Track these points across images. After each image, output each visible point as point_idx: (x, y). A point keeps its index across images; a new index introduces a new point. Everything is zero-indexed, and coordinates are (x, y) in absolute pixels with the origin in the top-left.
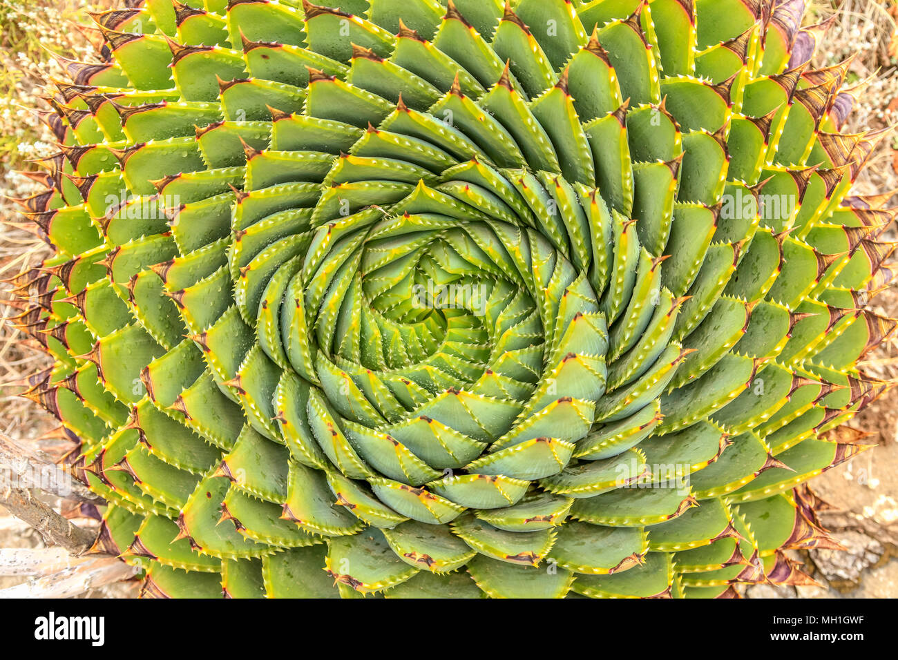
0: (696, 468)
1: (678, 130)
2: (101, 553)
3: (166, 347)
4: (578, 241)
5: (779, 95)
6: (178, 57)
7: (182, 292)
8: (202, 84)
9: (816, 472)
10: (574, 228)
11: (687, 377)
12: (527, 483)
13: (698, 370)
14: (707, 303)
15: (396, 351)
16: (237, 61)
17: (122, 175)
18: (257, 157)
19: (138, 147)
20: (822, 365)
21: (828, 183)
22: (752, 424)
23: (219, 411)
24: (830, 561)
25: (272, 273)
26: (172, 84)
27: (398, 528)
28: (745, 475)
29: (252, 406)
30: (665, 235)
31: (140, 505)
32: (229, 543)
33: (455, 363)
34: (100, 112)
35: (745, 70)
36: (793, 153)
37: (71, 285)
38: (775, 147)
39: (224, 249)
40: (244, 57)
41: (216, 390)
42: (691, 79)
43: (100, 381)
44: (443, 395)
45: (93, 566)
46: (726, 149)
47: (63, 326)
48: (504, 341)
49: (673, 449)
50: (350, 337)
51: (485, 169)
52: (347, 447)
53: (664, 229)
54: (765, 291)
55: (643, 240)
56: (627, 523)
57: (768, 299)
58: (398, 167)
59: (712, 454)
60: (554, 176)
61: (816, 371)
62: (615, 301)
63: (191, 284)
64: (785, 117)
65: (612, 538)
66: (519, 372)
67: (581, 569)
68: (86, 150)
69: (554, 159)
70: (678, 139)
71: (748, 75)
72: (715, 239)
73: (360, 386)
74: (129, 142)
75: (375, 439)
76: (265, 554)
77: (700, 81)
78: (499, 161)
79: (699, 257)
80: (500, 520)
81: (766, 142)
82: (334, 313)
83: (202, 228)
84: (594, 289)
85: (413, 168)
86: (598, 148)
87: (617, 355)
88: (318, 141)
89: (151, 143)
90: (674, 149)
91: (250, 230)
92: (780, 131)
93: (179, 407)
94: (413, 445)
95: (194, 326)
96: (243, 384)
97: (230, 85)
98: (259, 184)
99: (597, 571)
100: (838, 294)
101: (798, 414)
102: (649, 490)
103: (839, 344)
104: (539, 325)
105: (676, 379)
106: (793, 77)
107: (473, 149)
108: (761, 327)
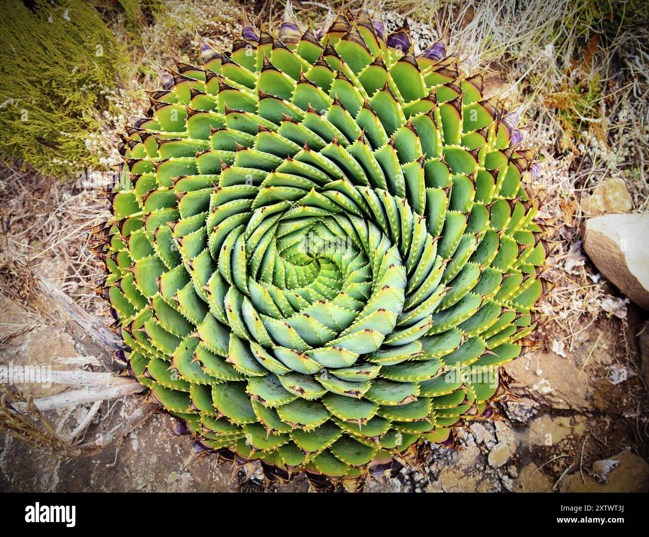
0: (448, 352)
1: (450, 172)
2: (127, 377)
3: (169, 268)
4: (394, 227)
5: (503, 160)
6: (190, 116)
7: (182, 238)
8: (200, 130)
9: (509, 360)
10: (393, 219)
11: (447, 304)
12: (358, 356)
13: (453, 301)
14: (460, 265)
15: (292, 280)
16: (220, 120)
17: (155, 175)
18: (227, 169)
19: (165, 160)
20: (517, 304)
21: (526, 208)
22: (479, 332)
23: (195, 304)
24: (513, 412)
25: (229, 233)
26: (185, 130)
27: (287, 375)
28: (473, 358)
29: (213, 302)
30: (441, 227)
31: (150, 351)
32: (195, 374)
33: (323, 289)
34: (146, 142)
35: (486, 145)
36: (509, 191)
37: (123, 232)
38: (500, 187)
39: (205, 218)
40: (225, 117)
41: (195, 293)
42: (459, 147)
43: (134, 283)
44: (316, 304)
45: (122, 384)
46: (474, 184)
47: (116, 253)
48: (351, 277)
49: (437, 343)
50: (268, 270)
51: (347, 185)
52: (263, 328)
53: (440, 224)
54: (490, 261)
55: (429, 229)
56: (410, 380)
57: (491, 266)
58: (301, 180)
59: (456, 345)
60: (384, 191)
61: (514, 307)
62: (412, 260)
63: (187, 234)
64: (506, 172)
65: (400, 388)
66: (358, 296)
67: (383, 403)
68: (137, 161)
69: (384, 183)
70: (451, 177)
71: (488, 148)
72: (466, 231)
73: (272, 296)
74: (160, 158)
75: (278, 325)
76: (214, 383)
77: (463, 148)
78: (355, 181)
79: (457, 240)
80: (341, 374)
81: (495, 183)
82: (261, 256)
83: (194, 206)
84: (401, 253)
85: (309, 182)
86: (408, 178)
87: (411, 290)
88: (260, 163)
89: (172, 159)
90: (447, 182)
91: (221, 208)
92: (503, 179)
93: (176, 299)
94: (298, 330)
95: (186, 257)
96: (210, 289)
97: (217, 131)
98: (227, 184)
99: (392, 404)
100: (528, 267)
101: (503, 328)
102: (422, 362)
103: (527, 294)
104: (370, 271)
105: (441, 305)
106: (510, 151)
107: (341, 174)
108: (487, 281)
